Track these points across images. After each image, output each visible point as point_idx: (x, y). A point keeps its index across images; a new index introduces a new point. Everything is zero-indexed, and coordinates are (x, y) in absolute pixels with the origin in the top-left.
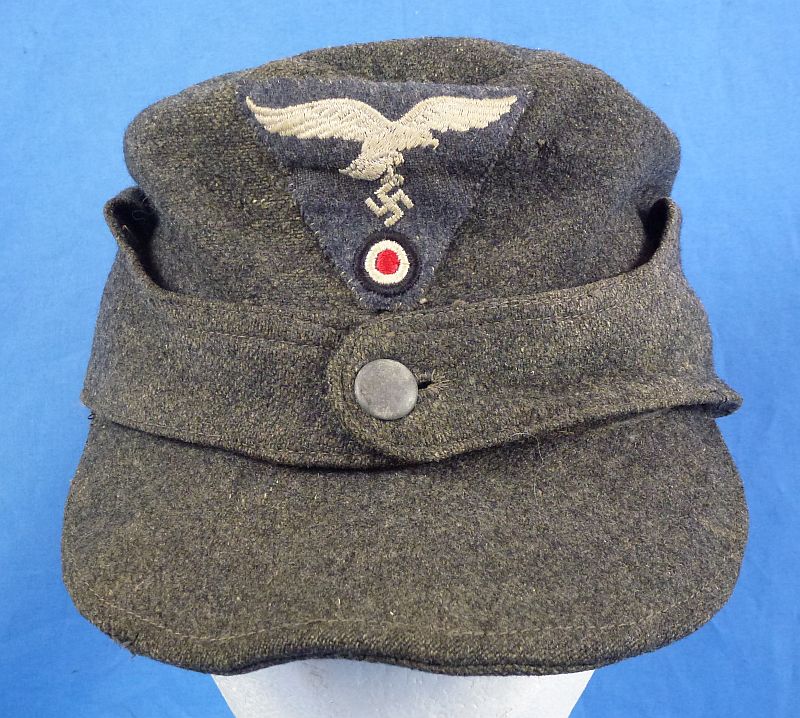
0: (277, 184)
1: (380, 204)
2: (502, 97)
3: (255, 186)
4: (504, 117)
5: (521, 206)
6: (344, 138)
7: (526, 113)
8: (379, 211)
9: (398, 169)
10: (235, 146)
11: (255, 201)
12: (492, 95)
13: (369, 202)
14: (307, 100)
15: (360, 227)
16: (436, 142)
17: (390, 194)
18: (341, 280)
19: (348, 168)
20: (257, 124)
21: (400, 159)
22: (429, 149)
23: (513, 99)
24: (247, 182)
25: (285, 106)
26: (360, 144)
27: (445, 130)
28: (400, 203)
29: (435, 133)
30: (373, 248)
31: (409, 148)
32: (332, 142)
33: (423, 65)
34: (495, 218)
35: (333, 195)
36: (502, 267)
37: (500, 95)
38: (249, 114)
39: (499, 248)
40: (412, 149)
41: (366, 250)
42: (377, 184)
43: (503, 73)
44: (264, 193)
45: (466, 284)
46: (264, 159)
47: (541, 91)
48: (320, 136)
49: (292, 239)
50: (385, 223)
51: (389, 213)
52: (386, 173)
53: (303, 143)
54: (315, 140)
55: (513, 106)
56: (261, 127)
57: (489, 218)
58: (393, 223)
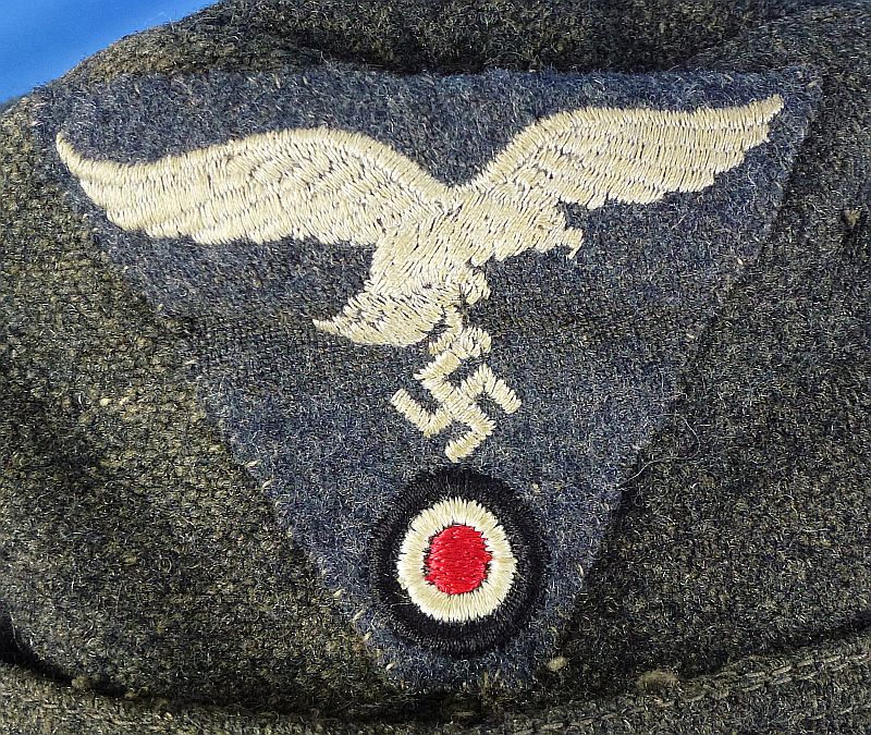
0: (155, 361)
1: (431, 406)
2: (744, 101)
3: (101, 365)
4: (753, 156)
5: (802, 384)
6: (323, 240)
7: (808, 141)
8: (429, 425)
9: (474, 315)
10: (42, 261)
11: (104, 402)
12: (719, 97)
13: (402, 402)
14: (212, 138)
15: (381, 467)
16: (574, 239)
17: (456, 378)
18: (335, 611)
19: (338, 319)
20: (87, 205)
21: (479, 289)
22: (555, 256)
23: (773, 106)
24: (81, 354)
25: (155, 156)
26: (366, 254)
27: (596, 203)
28: (484, 402)
29: (573, 214)
30: (417, 523)
31: (500, 258)
32: (290, 251)
33: (528, 21)
34: (736, 420)
35: (301, 386)
36: (764, 560)
37: (740, 96)
38: (66, 177)
39: (751, 501)
40: (510, 260)
41: (401, 528)
42: (419, 355)
43: (732, 33)
44: (125, 383)
45: (671, 606)
46: (117, 295)
47: (839, 77)
48: (257, 238)
49: (203, 503)
50: (448, 451)
51: (456, 429)
52: (441, 326)
53: (211, 255)
54: (241, 246)
55: (775, 124)
56: (100, 215)
57: (720, 420)
58: (469, 451)
